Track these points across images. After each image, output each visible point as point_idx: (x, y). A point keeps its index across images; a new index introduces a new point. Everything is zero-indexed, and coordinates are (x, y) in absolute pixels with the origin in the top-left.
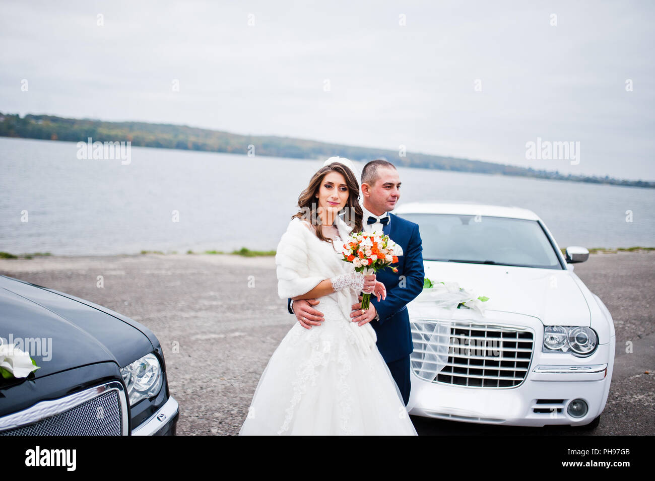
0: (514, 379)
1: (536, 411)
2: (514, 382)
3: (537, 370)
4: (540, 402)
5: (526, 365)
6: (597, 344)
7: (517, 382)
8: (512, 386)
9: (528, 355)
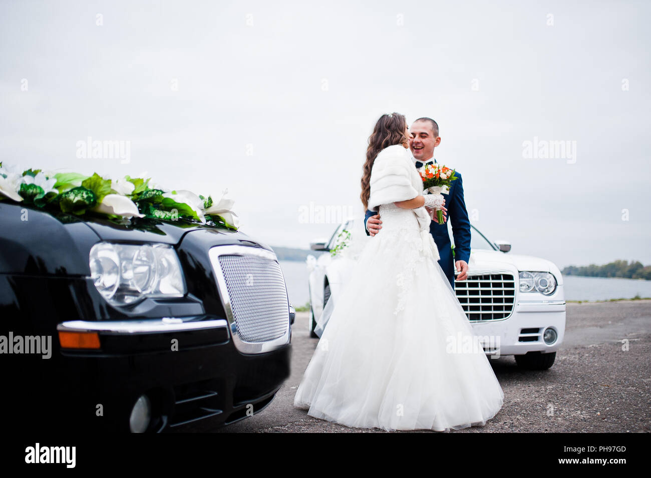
0: (504, 312)
1: (521, 339)
2: (504, 315)
3: (520, 304)
4: (524, 331)
5: (511, 300)
6: (556, 285)
7: (507, 315)
8: (503, 318)
9: (512, 293)
